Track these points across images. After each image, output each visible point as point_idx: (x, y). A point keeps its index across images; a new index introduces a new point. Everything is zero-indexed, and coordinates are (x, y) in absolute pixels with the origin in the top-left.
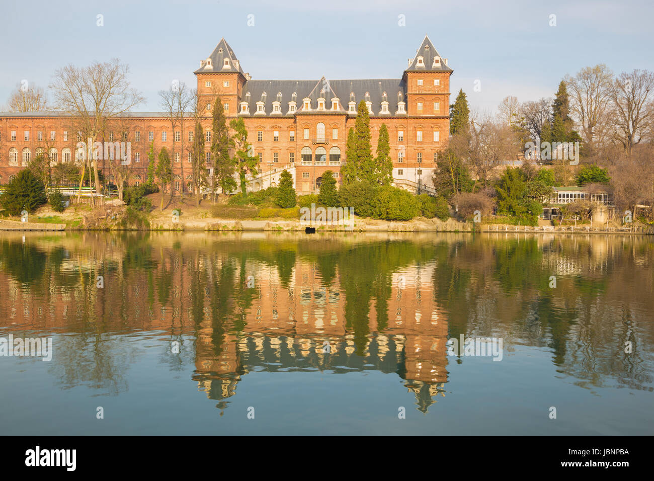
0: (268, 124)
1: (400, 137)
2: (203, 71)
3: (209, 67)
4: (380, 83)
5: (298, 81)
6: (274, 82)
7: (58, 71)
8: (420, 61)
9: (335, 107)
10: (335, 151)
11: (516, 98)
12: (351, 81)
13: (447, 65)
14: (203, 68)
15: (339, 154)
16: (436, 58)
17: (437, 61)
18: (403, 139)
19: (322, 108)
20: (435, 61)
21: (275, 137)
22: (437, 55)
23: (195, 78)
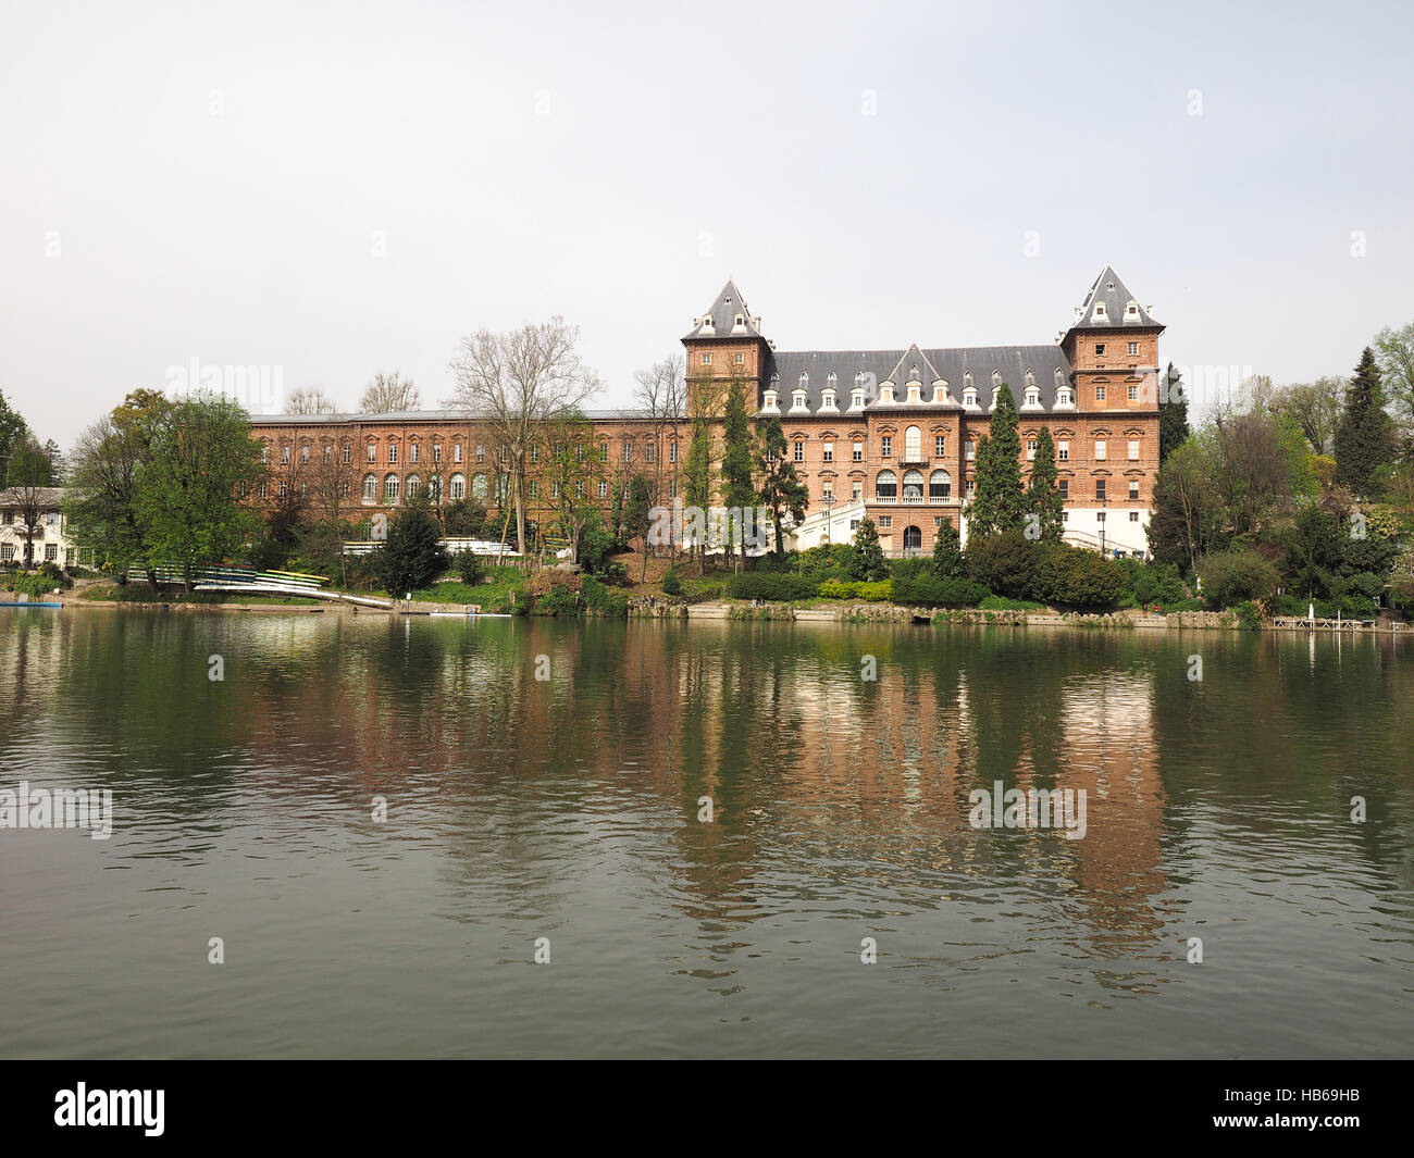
0: (813, 431)
1: (1061, 452)
2: (698, 337)
3: (708, 331)
4: (1019, 353)
5: (865, 352)
6: (821, 354)
7: (465, 339)
8: (1100, 311)
9: (940, 398)
10: (940, 479)
11: (1268, 378)
12: (963, 350)
13: (1150, 316)
14: (697, 331)
15: (948, 482)
16: (1130, 304)
17: (1132, 310)
18: (1068, 454)
19: (914, 400)
20: (1128, 309)
21: (826, 453)
22: (1131, 298)
23: (683, 350)
